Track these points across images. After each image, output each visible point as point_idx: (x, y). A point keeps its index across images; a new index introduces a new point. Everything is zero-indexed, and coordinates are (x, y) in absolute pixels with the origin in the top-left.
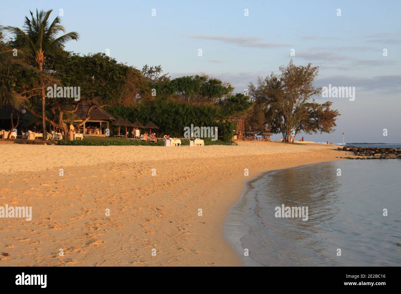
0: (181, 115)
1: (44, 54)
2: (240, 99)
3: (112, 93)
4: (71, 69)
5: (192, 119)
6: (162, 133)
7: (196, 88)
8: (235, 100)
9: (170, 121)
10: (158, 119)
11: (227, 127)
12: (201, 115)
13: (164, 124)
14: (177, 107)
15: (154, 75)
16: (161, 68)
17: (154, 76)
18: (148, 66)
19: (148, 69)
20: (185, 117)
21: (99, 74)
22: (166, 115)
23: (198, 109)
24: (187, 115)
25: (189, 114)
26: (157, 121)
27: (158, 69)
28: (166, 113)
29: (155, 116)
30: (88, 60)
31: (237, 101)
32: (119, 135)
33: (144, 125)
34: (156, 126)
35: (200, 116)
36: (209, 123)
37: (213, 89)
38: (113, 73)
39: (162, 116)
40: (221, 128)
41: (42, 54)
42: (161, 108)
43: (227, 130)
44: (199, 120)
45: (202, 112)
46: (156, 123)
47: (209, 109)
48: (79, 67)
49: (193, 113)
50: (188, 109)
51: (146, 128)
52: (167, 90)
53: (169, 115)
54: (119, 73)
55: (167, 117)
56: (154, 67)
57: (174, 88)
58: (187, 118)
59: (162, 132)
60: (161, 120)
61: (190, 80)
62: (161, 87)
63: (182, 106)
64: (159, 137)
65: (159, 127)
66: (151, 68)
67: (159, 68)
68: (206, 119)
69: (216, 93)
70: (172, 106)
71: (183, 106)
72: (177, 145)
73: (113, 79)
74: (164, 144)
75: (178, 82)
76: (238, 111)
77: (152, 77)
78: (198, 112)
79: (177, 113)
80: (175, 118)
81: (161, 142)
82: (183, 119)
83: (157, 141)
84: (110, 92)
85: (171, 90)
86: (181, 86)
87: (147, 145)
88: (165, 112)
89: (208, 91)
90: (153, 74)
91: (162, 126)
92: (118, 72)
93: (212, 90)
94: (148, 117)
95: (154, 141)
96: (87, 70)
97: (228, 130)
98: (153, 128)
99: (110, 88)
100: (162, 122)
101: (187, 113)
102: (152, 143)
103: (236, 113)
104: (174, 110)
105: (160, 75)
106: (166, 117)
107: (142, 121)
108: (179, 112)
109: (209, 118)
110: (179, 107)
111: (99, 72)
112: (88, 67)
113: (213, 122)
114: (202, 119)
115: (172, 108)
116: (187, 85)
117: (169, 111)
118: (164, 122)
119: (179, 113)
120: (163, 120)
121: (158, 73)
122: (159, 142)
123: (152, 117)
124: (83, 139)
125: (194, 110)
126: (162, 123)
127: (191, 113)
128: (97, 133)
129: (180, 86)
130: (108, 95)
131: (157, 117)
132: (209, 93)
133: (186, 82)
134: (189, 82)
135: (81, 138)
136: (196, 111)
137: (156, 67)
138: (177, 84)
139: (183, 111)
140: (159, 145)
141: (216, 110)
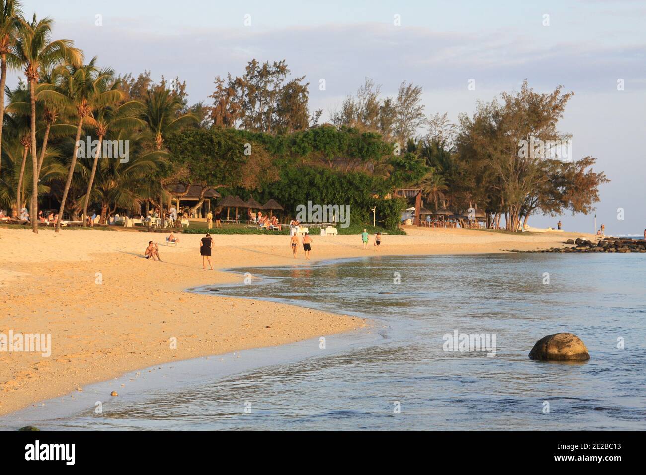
0: (318, 187)
1: (161, 136)
2: (409, 163)
3: (231, 175)
4: (186, 149)
5: (335, 194)
6: (289, 215)
7: (341, 145)
8: (401, 164)
9: (300, 197)
10: (283, 193)
11: (389, 206)
12: (349, 188)
13: (292, 201)
14: (312, 175)
15: (272, 81)
16: (286, 66)
17: (272, 84)
18: (257, 61)
19: (259, 67)
20: (325, 191)
21: (216, 153)
22: (295, 188)
23: (345, 177)
24: (327, 188)
25: (331, 186)
26: (280, 197)
27: (281, 69)
28: (294, 184)
29: (278, 189)
30: (204, 137)
31: (404, 166)
32: (228, 220)
33: (262, 204)
34: (280, 205)
35: (348, 190)
36: (361, 200)
37: (368, 148)
38: (233, 151)
39: (289, 189)
40: (380, 208)
41: (160, 136)
42: (288, 175)
43: (389, 212)
44: (345, 195)
45: (350, 183)
46: (279, 200)
47: (362, 178)
48: (194, 146)
49: (338, 185)
50: (328, 179)
51: (265, 208)
52: (297, 149)
53: (299, 187)
54: (239, 152)
55: (297, 190)
56: (271, 64)
57: (307, 146)
58: (327, 191)
59: (289, 213)
60: (287, 195)
61: (332, 133)
62: (287, 143)
63: (319, 173)
64: (284, 223)
65: (284, 205)
66: (265, 67)
67: (281, 64)
68: (356, 193)
69: (372, 154)
70: (305, 173)
71: (322, 173)
72: (304, 234)
73: (232, 159)
74: (290, 233)
75: (314, 136)
76: (407, 181)
77: (268, 85)
78: (345, 182)
79: (311, 184)
80: (309, 192)
81: (286, 230)
82: (321, 193)
83: (282, 228)
84: (230, 174)
85: (303, 149)
86: (319, 142)
87: (270, 234)
88: (293, 182)
89: (360, 151)
90: (270, 78)
91: (288, 204)
92: (237, 151)
93: (366, 149)
94: (267, 190)
95: (277, 229)
96: (203, 148)
97: (391, 211)
98: (274, 208)
99: (230, 170)
100: (288, 198)
101: (328, 184)
102: (275, 232)
103: (403, 184)
104: (307, 179)
105: (285, 80)
106: (295, 190)
107: (258, 196)
108: (315, 182)
109: (362, 191)
110: (315, 175)
111: (216, 151)
112: (204, 145)
113: (367, 198)
114: (350, 193)
115: (305, 176)
116: (328, 140)
117: (299, 181)
118: (292, 199)
119: (316, 185)
120: (290, 195)
121: (281, 76)
122: (284, 230)
123: (273, 191)
124: (188, 226)
125: (338, 179)
126: (289, 200)
127: (333, 184)
128: (194, 217)
129: (317, 142)
130: (228, 177)
131: (281, 190)
132: (361, 153)
133: (326, 136)
134: (331, 136)
135: (186, 224)
136: (342, 181)
137: (275, 64)
138: (313, 139)
139: (321, 181)
140: (283, 234)
141: (372, 180)
